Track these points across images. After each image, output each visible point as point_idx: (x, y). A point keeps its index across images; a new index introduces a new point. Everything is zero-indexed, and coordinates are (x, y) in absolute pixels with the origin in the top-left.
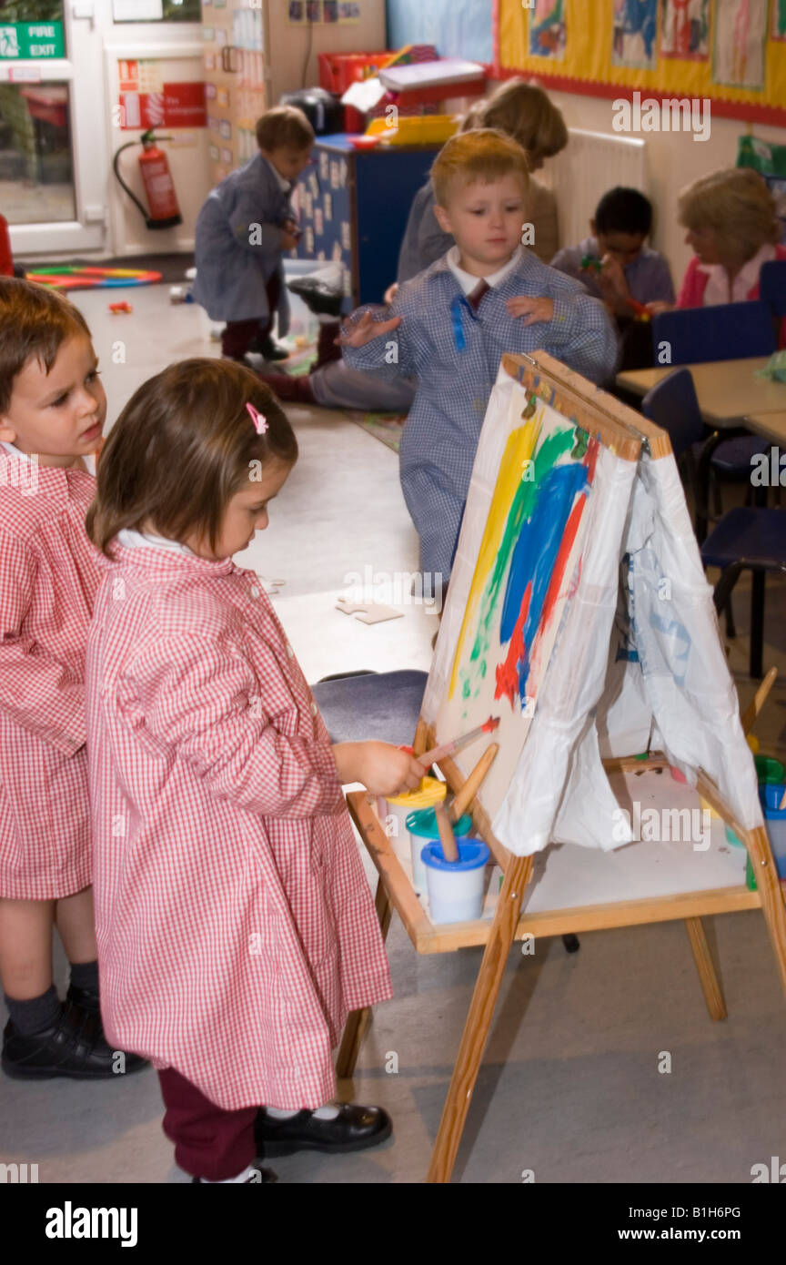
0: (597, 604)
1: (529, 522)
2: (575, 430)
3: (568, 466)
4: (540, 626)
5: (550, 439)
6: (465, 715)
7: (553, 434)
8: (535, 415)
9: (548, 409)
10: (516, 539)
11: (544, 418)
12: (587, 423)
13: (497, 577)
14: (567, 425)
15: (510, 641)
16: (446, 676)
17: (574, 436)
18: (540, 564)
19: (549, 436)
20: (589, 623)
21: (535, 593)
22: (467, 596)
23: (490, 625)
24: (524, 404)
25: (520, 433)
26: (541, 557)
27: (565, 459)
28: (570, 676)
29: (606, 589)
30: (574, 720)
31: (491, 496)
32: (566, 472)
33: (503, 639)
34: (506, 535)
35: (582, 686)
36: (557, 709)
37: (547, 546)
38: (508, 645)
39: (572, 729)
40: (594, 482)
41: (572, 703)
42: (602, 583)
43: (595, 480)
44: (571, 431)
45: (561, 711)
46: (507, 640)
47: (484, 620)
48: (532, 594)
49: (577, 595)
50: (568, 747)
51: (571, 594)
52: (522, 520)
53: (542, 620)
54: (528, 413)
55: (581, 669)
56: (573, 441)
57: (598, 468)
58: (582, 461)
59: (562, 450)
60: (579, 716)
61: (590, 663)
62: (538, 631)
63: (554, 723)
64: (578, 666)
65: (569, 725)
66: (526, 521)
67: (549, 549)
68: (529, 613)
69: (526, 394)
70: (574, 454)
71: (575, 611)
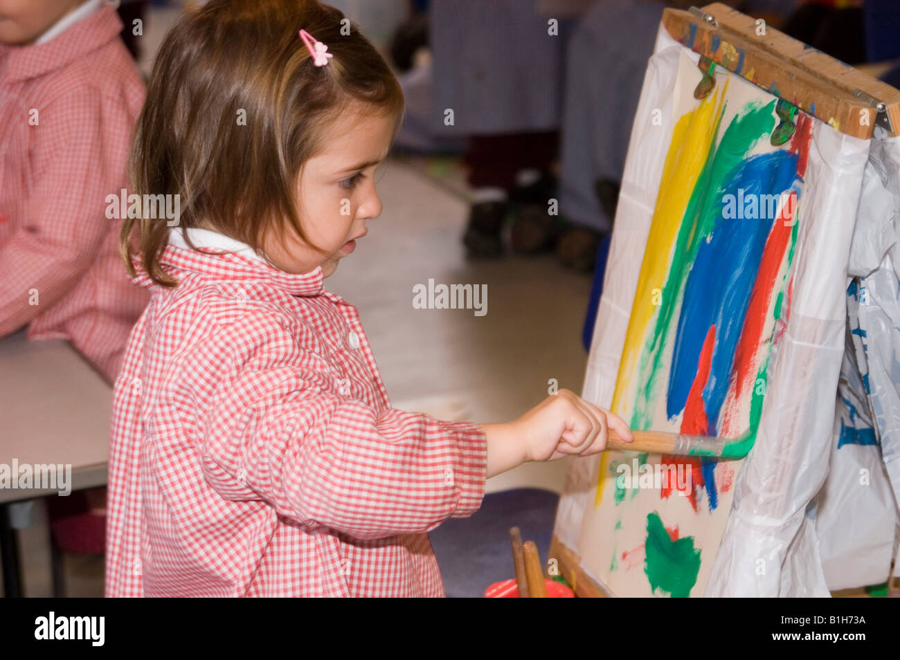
0: (816, 346)
1: (709, 240)
2: (776, 103)
3: (767, 156)
4: (733, 385)
5: (739, 120)
6: (618, 525)
7: (742, 113)
8: (714, 90)
9: (734, 80)
10: (690, 267)
11: (727, 96)
12: (795, 92)
13: (662, 325)
14: (763, 99)
15: (682, 412)
16: (591, 473)
17: (774, 114)
18: (728, 299)
19: (737, 116)
20: (805, 374)
21: (721, 338)
22: (618, 357)
23: (652, 394)
24: (698, 77)
25: (693, 116)
26: (729, 288)
27: (763, 147)
28: (779, 451)
29: (829, 323)
30: (788, 515)
31: (652, 212)
32: (764, 165)
33: (672, 410)
34: (674, 263)
35: (797, 465)
36: (761, 500)
37: (738, 273)
38: (679, 418)
39: (785, 527)
40: (808, 176)
41: (783, 491)
42: (823, 316)
43: (809, 169)
44: (771, 104)
45: (767, 503)
46: (677, 413)
47: (643, 386)
48: (717, 343)
49: (787, 335)
50: (780, 554)
51: (777, 337)
52: (698, 242)
53: (735, 376)
54: (704, 89)
55: (795, 442)
56: (773, 121)
57: (813, 153)
58: (787, 147)
59: (757, 135)
60: (794, 509)
61: (808, 430)
62: (731, 393)
63: (758, 520)
64: (791, 436)
65: (779, 523)
66: (704, 239)
67: (742, 275)
68: (711, 369)
69: (700, 62)
70: (775, 140)
71: (784, 357)
